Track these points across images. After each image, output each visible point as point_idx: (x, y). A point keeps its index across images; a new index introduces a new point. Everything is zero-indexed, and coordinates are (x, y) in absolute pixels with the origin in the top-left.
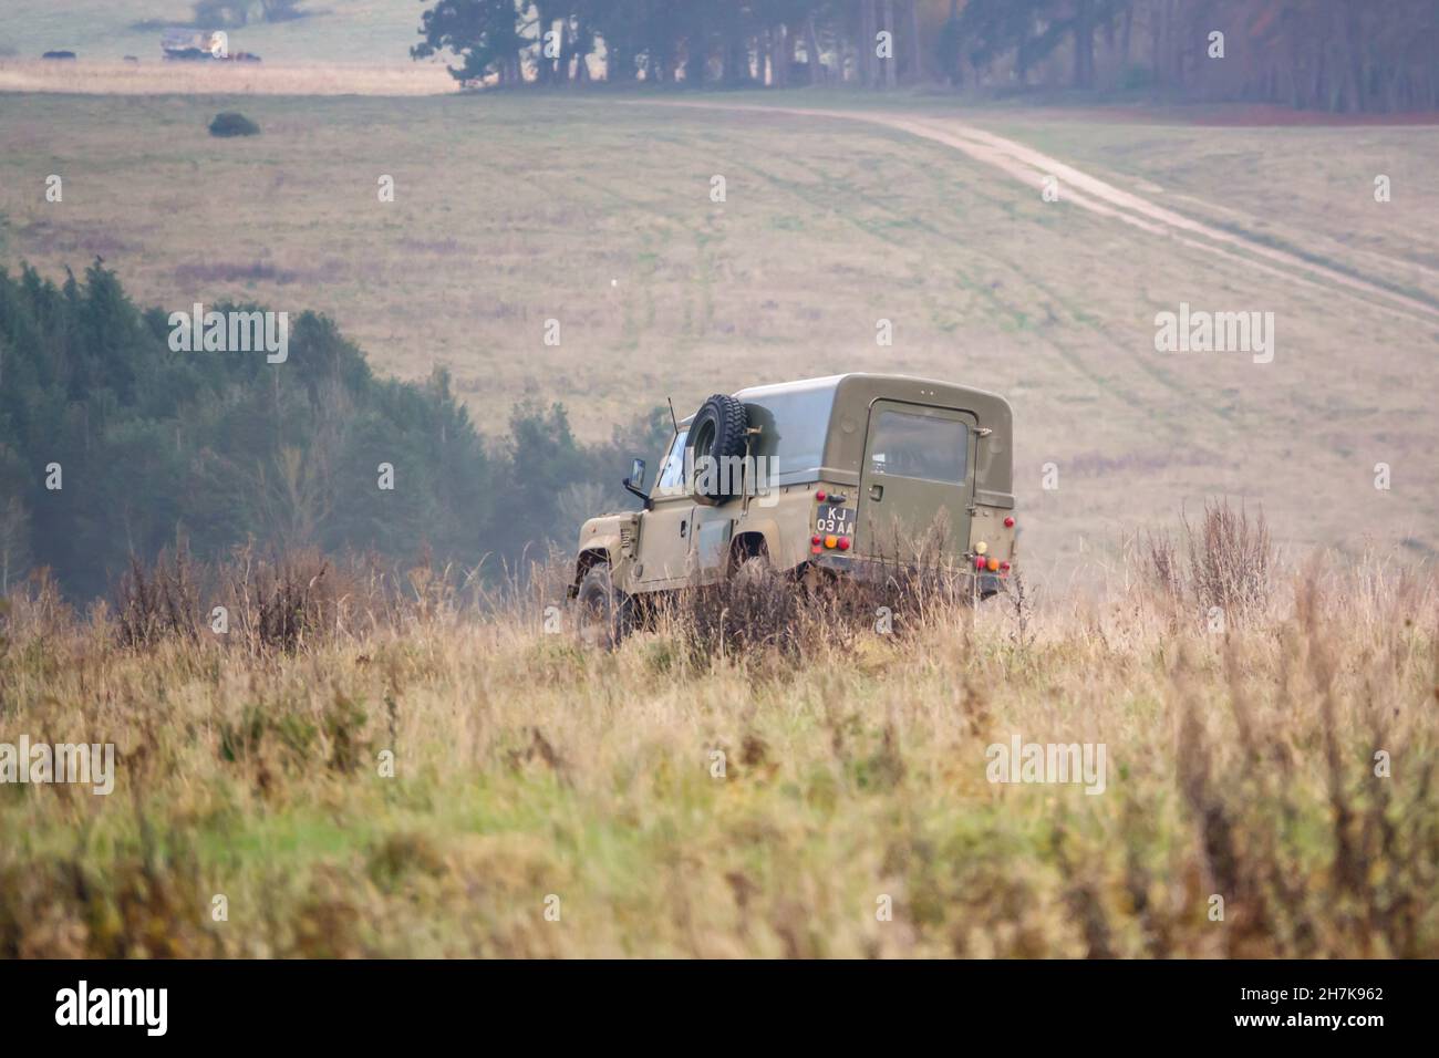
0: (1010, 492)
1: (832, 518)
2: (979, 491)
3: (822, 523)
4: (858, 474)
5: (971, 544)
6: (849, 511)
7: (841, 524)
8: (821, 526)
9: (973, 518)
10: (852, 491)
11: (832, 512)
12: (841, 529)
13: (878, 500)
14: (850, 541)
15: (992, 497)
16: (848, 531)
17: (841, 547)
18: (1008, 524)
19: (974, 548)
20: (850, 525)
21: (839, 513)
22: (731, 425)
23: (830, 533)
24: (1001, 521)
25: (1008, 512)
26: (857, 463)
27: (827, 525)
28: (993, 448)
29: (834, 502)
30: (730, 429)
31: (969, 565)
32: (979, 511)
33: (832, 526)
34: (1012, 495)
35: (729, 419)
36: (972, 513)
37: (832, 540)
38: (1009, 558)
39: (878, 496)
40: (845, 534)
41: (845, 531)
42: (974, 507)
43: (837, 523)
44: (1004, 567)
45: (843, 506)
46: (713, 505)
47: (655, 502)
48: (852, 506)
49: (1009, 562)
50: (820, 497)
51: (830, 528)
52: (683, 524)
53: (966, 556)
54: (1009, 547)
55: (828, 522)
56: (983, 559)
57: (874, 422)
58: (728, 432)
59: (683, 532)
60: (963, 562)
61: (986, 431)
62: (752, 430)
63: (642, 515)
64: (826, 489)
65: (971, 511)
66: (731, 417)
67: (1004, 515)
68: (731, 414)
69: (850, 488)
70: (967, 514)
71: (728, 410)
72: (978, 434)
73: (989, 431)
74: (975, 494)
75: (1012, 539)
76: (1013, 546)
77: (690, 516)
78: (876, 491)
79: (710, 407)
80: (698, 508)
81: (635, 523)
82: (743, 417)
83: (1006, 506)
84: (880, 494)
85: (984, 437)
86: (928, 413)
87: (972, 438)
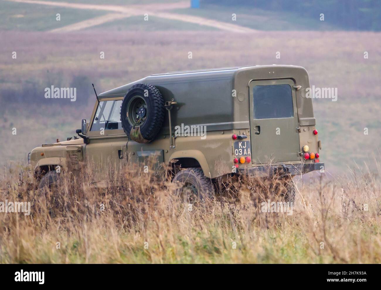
0: (313, 116)
1: (241, 148)
2: (301, 119)
3: (237, 151)
4: (248, 122)
5: (301, 148)
6: (247, 142)
7: (245, 149)
8: (237, 153)
9: (300, 133)
10: (247, 131)
11: (240, 145)
12: (245, 153)
13: (259, 134)
14: (250, 157)
15: (306, 121)
16: (248, 153)
17: (248, 161)
18: (315, 133)
19: (303, 149)
20: (249, 150)
21: (243, 145)
22: (157, 101)
23: (242, 156)
24: (312, 132)
25: (313, 127)
26: (247, 116)
27: (239, 152)
28: (303, 95)
29: (240, 138)
30: (156, 103)
31: (302, 158)
32: (302, 129)
33: (241, 152)
34: (314, 118)
35: (155, 98)
36: (299, 131)
37: (243, 159)
38: (318, 151)
39: (258, 132)
40: (247, 155)
41: (247, 153)
42: (300, 128)
43: (243, 149)
44: (317, 156)
45: (244, 140)
46: (146, 143)
47: (90, 140)
48: (248, 139)
49: (319, 153)
50: (234, 138)
51: (241, 153)
52: (119, 152)
53: (300, 154)
54: (317, 144)
55: (239, 150)
56: (307, 154)
57: (252, 93)
58: (156, 105)
59: (121, 156)
60: (299, 158)
61: (299, 87)
62: (169, 102)
63: (82, 147)
64: (236, 133)
65: (299, 130)
66: (155, 96)
67: (312, 129)
68: (155, 95)
69: (246, 130)
70: (297, 132)
71: (153, 92)
72: (296, 89)
73: (300, 87)
74: (299, 121)
75: (318, 140)
76: (319, 144)
77: (125, 147)
78: (257, 129)
79: (138, 91)
80: (130, 143)
81: (79, 151)
82: (160, 95)
83: (312, 124)
84: (259, 130)
85: (299, 90)
86: (273, 83)
87: (293, 92)
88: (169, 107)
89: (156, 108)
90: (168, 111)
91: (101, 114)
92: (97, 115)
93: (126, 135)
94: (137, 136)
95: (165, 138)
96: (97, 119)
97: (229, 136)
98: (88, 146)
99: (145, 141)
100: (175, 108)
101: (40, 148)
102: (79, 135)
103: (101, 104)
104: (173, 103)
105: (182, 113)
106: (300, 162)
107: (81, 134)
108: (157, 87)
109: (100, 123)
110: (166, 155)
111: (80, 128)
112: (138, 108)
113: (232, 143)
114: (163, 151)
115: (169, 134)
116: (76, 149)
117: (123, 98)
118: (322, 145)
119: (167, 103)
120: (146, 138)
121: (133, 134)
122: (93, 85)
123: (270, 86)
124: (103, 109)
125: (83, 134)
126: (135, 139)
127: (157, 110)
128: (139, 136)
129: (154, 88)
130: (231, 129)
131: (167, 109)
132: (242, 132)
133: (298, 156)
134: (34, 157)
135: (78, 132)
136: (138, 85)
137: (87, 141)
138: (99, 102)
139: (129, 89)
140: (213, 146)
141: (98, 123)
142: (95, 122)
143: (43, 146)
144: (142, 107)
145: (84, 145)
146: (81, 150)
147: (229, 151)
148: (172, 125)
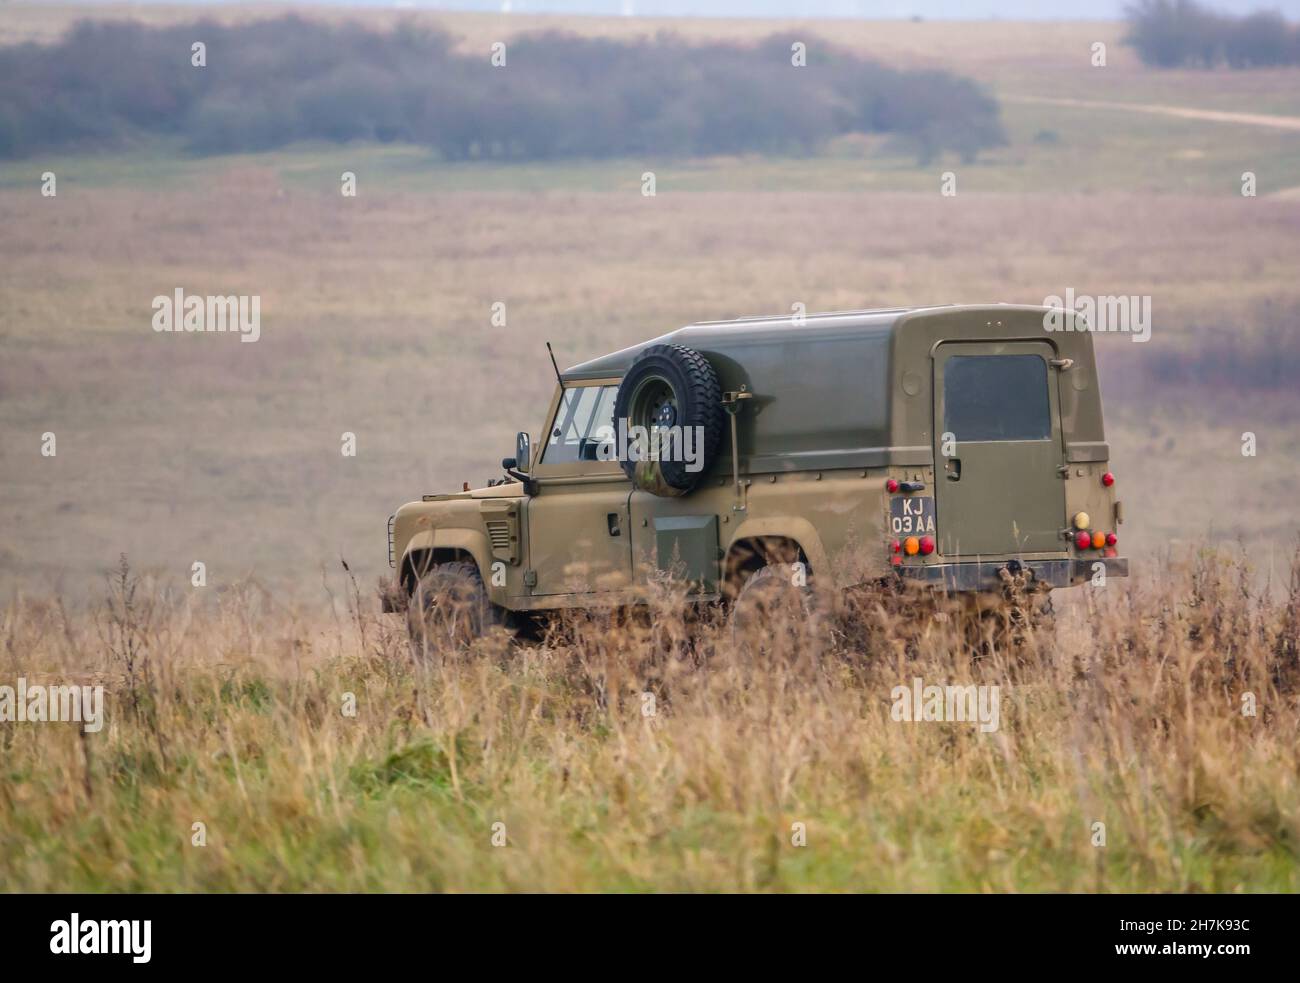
0: (1102, 439)
1: (908, 515)
2: (1070, 444)
3: (897, 522)
4: (929, 448)
5: (1069, 517)
6: (926, 500)
7: (920, 519)
8: (897, 527)
9: (1066, 481)
10: (926, 471)
11: (907, 505)
12: (920, 527)
13: (957, 479)
14: (931, 539)
15: (1085, 449)
16: (928, 527)
17: (924, 550)
18: (1107, 482)
19: (1074, 521)
20: (930, 520)
21: (914, 506)
23: (910, 534)
24: (1098, 480)
25: (1102, 467)
26: (927, 434)
27: (904, 524)
28: (1077, 383)
29: (905, 490)
30: (701, 394)
31: (1070, 545)
32: (1071, 470)
33: (909, 524)
34: (1105, 443)
35: (699, 381)
36: (1064, 475)
37: (913, 544)
38: (1114, 530)
39: (955, 475)
40: (925, 532)
41: (925, 528)
42: (1066, 467)
43: (915, 518)
44: (1110, 542)
45: (918, 494)
46: (675, 496)
47: (540, 485)
48: (929, 492)
49: (1116, 533)
50: (891, 488)
51: (908, 527)
52: (612, 518)
53: (1066, 534)
54: (1112, 511)
55: (905, 519)
56: (1085, 535)
57: (940, 375)
58: (700, 399)
59: (614, 529)
60: (1062, 544)
61: (1067, 362)
62: (733, 394)
63: (520, 503)
64: (896, 476)
65: (1063, 472)
66: (698, 377)
67: (1100, 471)
68: (697, 373)
69: (924, 469)
70: (1059, 478)
71: (692, 367)
72: (1059, 368)
73: (1070, 361)
74: (1064, 450)
75: (1114, 501)
76: (1116, 509)
77: (625, 507)
78: (953, 467)
79: (655, 364)
80: (638, 496)
81: (512, 514)
82: (712, 375)
83: (1100, 458)
84: (958, 470)
85: (1065, 370)
86: (998, 350)
87: (1052, 374)
88: (732, 407)
89: (700, 408)
90: (730, 416)
91: (569, 420)
92: (559, 424)
93: (625, 477)
94: (651, 478)
95: (722, 485)
96: (558, 433)
97: (878, 482)
98: (535, 503)
99: (672, 491)
100: (749, 410)
101: (418, 504)
102: (509, 472)
103: (570, 393)
104: (741, 396)
105: (767, 423)
106: (1065, 555)
107: (514, 470)
108: (705, 355)
109: (567, 443)
110: (724, 530)
111: (513, 455)
112: (657, 406)
113: (886, 501)
114: (717, 517)
115: (732, 476)
116: (505, 509)
117: (620, 381)
118: (1124, 514)
119: (728, 397)
120: (673, 485)
121: (642, 473)
122: (548, 344)
123: (988, 358)
124: (573, 408)
125: (519, 470)
126: (645, 487)
127: (702, 413)
128: (657, 477)
129: (697, 357)
130: (883, 465)
131: (727, 410)
132: (911, 473)
133: (1060, 539)
134: (403, 526)
135: (508, 464)
136: (656, 348)
137: (532, 488)
138: (564, 390)
139: (636, 359)
140: (839, 508)
141: (561, 443)
142: (553, 440)
143: (424, 499)
144: (666, 404)
145: (525, 499)
146: (517, 513)
147: (877, 521)
148: (739, 453)
